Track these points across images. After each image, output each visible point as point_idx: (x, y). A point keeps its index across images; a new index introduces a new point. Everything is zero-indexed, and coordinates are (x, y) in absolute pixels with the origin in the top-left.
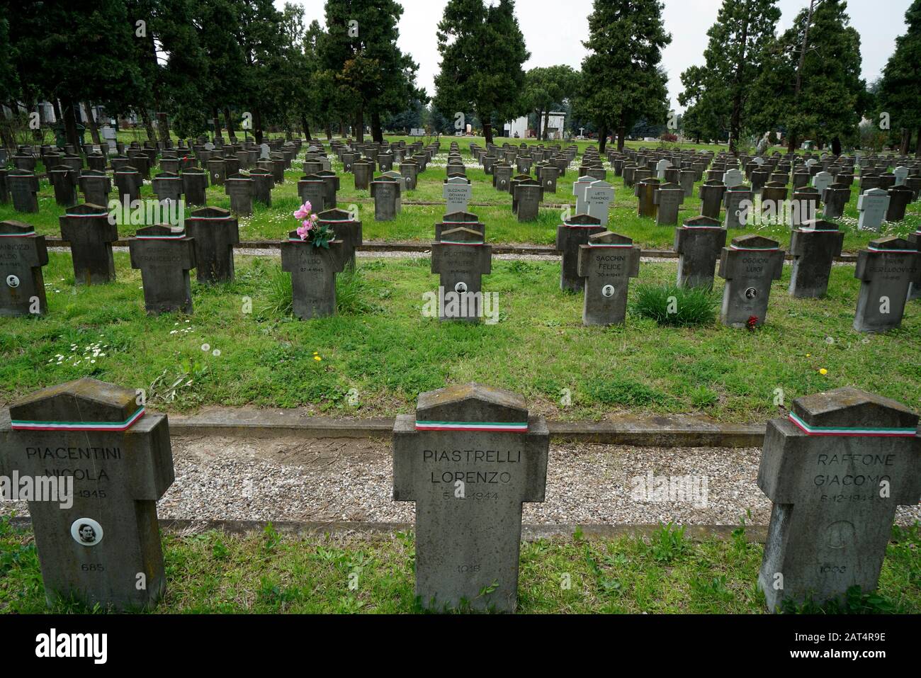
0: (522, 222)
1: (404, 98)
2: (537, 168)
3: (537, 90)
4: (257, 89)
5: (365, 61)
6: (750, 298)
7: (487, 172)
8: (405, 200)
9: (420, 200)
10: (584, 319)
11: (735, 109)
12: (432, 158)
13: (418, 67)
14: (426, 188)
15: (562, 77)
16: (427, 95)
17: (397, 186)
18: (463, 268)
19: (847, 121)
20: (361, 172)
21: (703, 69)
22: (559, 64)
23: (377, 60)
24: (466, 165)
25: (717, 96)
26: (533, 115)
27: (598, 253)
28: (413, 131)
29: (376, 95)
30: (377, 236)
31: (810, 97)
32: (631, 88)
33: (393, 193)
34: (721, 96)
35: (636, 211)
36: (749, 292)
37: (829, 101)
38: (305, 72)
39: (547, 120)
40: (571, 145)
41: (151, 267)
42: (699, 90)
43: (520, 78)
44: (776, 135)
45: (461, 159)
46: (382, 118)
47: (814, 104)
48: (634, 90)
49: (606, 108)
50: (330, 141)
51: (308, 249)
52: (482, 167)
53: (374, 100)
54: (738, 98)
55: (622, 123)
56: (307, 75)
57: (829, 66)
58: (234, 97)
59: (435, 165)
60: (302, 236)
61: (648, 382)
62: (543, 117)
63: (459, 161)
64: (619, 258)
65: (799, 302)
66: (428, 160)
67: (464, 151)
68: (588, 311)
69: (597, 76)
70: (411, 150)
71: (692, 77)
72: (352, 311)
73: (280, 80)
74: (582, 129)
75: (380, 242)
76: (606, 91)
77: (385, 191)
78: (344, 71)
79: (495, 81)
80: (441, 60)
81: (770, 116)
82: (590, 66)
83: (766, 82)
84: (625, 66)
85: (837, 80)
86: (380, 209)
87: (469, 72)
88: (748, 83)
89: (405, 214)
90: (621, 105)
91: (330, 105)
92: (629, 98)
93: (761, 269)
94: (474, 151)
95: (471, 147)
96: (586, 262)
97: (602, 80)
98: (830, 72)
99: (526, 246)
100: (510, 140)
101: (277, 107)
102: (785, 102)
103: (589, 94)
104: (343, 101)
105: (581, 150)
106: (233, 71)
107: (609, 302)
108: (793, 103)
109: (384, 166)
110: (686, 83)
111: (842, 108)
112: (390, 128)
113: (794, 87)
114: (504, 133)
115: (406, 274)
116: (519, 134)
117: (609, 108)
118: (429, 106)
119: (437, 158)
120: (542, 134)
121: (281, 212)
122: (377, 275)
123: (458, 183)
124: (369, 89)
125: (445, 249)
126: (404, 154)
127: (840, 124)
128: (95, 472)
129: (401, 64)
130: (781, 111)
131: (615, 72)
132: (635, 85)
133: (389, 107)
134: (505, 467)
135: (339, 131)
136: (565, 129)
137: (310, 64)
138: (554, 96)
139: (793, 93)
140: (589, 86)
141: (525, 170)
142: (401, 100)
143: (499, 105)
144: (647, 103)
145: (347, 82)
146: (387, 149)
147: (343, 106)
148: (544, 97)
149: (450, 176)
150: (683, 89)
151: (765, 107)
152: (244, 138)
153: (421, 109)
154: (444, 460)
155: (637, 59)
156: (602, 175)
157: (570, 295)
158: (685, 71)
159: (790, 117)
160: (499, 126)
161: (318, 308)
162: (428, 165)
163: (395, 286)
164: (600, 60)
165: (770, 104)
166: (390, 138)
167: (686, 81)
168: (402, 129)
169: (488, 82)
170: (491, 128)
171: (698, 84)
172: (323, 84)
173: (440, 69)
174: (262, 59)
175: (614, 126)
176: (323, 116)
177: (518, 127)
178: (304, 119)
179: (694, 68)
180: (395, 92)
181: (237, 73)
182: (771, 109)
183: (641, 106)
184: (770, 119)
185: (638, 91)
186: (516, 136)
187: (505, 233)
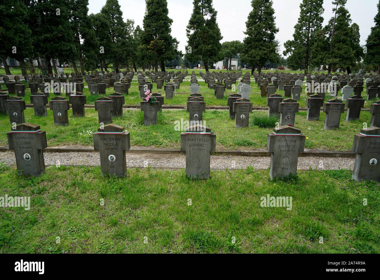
0: (218, 99)
1: (174, 54)
2: (225, 80)
3: (226, 50)
4: (117, 52)
5: (158, 41)
6: (289, 118)
7: (206, 82)
8: (175, 92)
9: (181, 92)
10: (235, 126)
11: (306, 57)
12: (185, 78)
13: (179, 43)
14: (182, 88)
15: (236, 45)
16: (182, 53)
17: (173, 87)
18: (196, 110)
19: (351, 61)
20: (159, 83)
21: (293, 41)
22: (235, 40)
23: (163, 41)
24: (198, 80)
25: (299, 52)
26: (225, 60)
27: (239, 105)
28: (177, 67)
29: (163, 53)
30: (167, 104)
31: (336, 51)
32: (263, 49)
33: (172, 89)
34: (300, 52)
35: (260, 95)
36: (288, 117)
37: (344, 53)
38: (135, 46)
39: (231, 62)
40: (240, 72)
41: (101, 110)
42: (291, 49)
43: (219, 46)
44: (326, 67)
45: (196, 77)
46: (165, 62)
47: (337, 54)
48: (264, 50)
49: (253, 57)
50: (145, 72)
51: (149, 104)
52: (204, 80)
53: (162, 56)
54: (307, 52)
55: (260, 63)
56: (136, 47)
57: (343, 39)
58: (108, 55)
59: (186, 80)
60: (147, 100)
61: (252, 140)
62: (229, 61)
63: (195, 78)
64: (246, 106)
65: (309, 121)
66: (183, 78)
67: (197, 75)
68: (237, 123)
69: (249, 45)
70: (177, 75)
71: (288, 44)
72: (162, 124)
73: (125, 49)
74: (245, 65)
75: (168, 106)
76: (253, 51)
77: (169, 88)
78: (150, 45)
79: (209, 48)
80: (188, 40)
81: (320, 59)
82: (247, 41)
83: (318, 46)
84: (260, 41)
85: (347, 45)
86: (168, 95)
87: (199, 44)
88: (311, 46)
89: (176, 97)
90: (259, 56)
91: (145, 58)
92: (262, 53)
93: (292, 109)
94: (201, 75)
95: (200, 73)
96: (235, 107)
97: (251, 46)
98: (344, 41)
99: (219, 107)
100: (216, 70)
101: (124, 59)
102: (326, 54)
103: (246, 52)
104: (150, 56)
105: (244, 73)
106: (108, 46)
107: (243, 120)
108: (329, 54)
109: (167, 81)
110: (286, 47)
111: (349, 56)
112: (167, 66)
113: (329, 48)
114: (213, 68)
115: (178, 114)
116: (219, 68)
117: (255, 57)
118: (183, 58)
119: (187, 78)
120: (229, 67)
121: (132, 96)
122: (168, 115)
123: (195, 86)
124: (160, 52)
125: (191, 104)
126: (174, 76)
127: (349, 62)
128: (115, 144)
129: (172, 42)
130: (324, 57)
131: (256, 43)
132: (265, 48)
133: (168, 58)
134: (206, 143)
135: (148, 68)
136: (238, 66)
137: (137, 42)
138: (233, 53)
139: (329, 50)
140: (246, 49)
141: (221, 81)
142: (173, 56)
143: (211, 57)
144: (270, 55)
145: (151, 49)
146: (167, 74)
147: (150, 58)
148: (229, 53)
149: (192, 83)
150: (285, 49)
151: (318, 55)
152: (111, 71)
153: (180, 58)
154: (192, 141)
155: (266, 38)
156: (249, 83)
157: (232, 120)
158: (286, 42)
159: (328, 59)
160: (211, 65)
161: (152, 122)
162: (183, 80)
163: (174, 117)
164: (251, 39)
165: (320, 54)
166: (168, 70)
167: (286, 46)
168: (172, 66)
169: (206, 48)
170: (208, 65)
171: (291, 47)
172: (142, 50)
173: (188, 43)
174: (118, 41)
175: (257, 64)
176: (141, 62)
177: (219, 65)
178: (134, 63)
179: (289, 41)
180: (170, 52)
181: (110, 47)
182: (320, 56)
183: (267, 56)
184: (320, 61)
185: (266, 51)
186: (218, 69)
187: (211, 102)
